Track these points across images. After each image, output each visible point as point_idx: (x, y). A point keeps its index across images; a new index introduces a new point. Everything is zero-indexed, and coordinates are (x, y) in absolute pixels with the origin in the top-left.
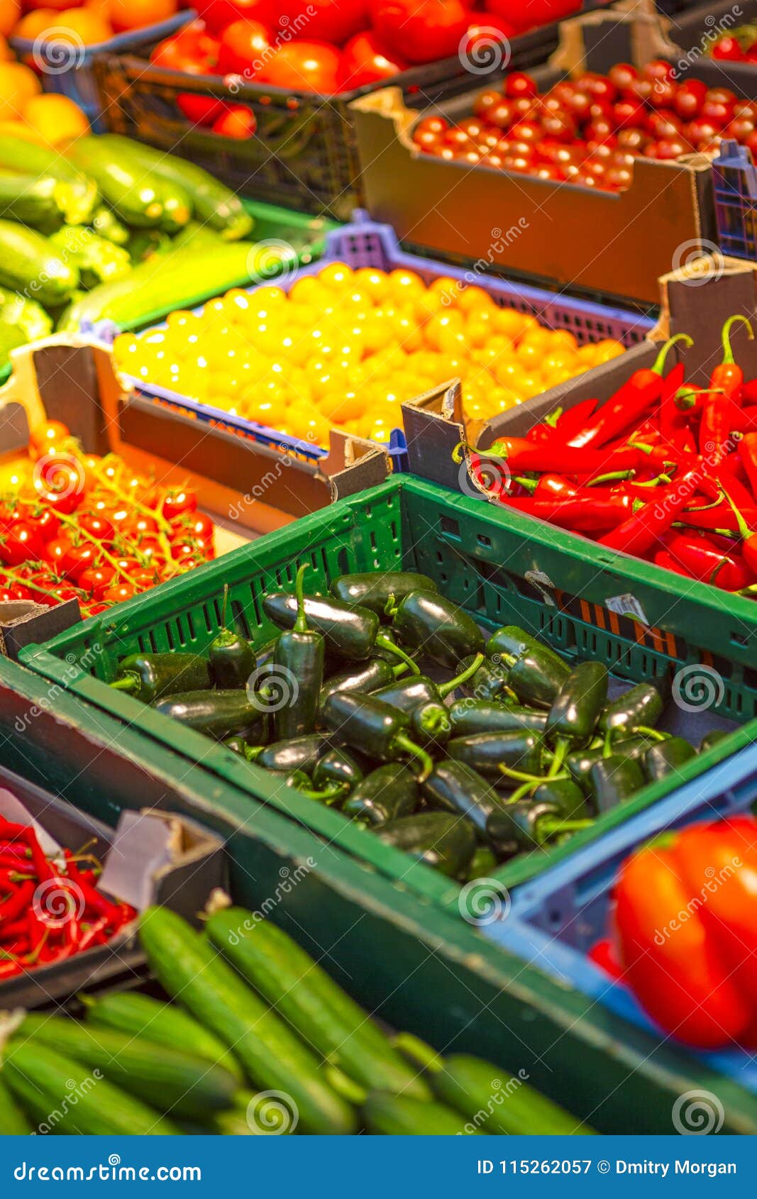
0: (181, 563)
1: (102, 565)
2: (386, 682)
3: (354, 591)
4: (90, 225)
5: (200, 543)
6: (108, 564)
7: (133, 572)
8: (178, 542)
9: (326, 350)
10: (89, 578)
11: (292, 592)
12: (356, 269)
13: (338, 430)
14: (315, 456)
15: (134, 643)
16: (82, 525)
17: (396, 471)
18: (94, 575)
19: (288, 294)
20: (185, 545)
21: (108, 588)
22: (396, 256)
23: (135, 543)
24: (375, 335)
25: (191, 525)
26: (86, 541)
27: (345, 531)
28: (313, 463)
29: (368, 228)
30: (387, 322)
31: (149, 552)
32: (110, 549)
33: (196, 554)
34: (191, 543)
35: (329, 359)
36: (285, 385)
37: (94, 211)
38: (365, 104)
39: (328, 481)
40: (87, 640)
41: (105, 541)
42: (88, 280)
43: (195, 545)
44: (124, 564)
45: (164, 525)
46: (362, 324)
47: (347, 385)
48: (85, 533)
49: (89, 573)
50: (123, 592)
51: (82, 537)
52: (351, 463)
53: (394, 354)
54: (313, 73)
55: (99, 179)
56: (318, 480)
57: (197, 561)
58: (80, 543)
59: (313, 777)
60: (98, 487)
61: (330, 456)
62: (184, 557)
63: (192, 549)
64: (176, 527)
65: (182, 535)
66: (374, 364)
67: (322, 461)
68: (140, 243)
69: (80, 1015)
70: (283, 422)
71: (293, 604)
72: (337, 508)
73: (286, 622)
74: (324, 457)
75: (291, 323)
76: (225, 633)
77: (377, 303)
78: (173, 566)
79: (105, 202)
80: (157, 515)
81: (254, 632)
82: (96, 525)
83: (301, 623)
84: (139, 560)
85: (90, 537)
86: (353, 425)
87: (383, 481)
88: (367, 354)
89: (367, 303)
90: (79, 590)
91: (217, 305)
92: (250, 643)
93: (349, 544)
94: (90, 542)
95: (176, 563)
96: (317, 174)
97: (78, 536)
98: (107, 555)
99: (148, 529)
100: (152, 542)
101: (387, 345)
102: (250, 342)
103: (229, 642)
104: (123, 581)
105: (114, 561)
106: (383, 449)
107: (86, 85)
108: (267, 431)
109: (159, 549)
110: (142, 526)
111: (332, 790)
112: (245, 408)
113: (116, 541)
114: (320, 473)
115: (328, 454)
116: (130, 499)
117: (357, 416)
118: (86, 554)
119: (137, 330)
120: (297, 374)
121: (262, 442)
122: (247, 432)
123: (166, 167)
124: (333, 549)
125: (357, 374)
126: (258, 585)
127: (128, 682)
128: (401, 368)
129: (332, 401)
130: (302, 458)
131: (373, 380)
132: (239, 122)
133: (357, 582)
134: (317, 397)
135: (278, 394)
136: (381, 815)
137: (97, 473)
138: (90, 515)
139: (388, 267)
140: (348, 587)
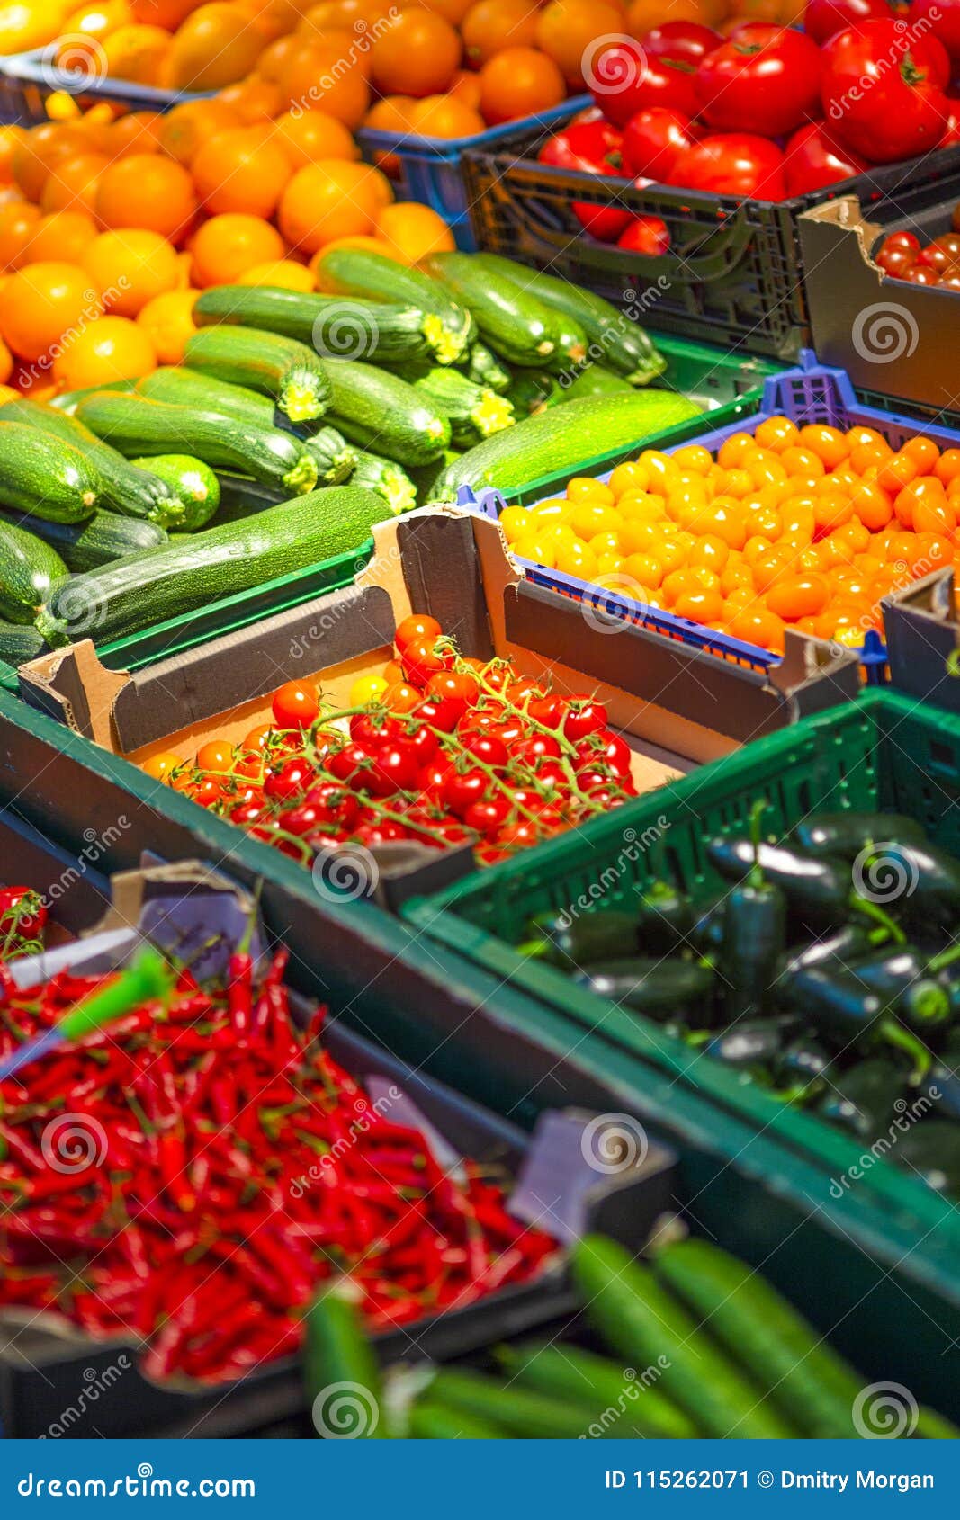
0: (592, 796)
1: (495, 797)
2: (863, 953)
3: (819, 837)
4: (464, 368)
5: (614, 771)
6: (502, 796)
7: (534, 807)
8: (587, 768)
9: (770, 526)
10: (479, 814)
11: (744, 835)
12: (801, 425)
13: (791, 629)
14: (763, 663)
15: (542, 898)
16: (467, 745)
17: (870, 683)
18: (484, 810)
19: (715, 456)
20: (596, 773)
21: (503, 827)
22: (854, 407)
23: (532, 769)
24: (831, 508)
25: (603, 748)
26: (473, 767)
27: (807, 759)
28: (759, 671)
29: (817, 371)
30: (846, 492)
31: (549, 781)
32: (503, 776)
33: (612, 785)
34: (603, 771)
35: (773, 538)
36: (718, 573)
37: (470, 348)
38: (816, 214)
39: (782, 695)
40: (486, 894)
41: (497, 767)
42: (465, 436)
43: (608, 773)
44: (521, 796)
45: (567, 747)
46: (814, 493)
47: (799, 571)
48: (472, 756)
49: (479, 807)
50: (523, 832)
51: (469, 761)
52: (814, 673)
53: (857, 533)
54: (745, 174)
55: (473, 308)
56: (767, 693)
57: (613, 795)
58: (467, 769)
59: (776, 1074)
60: (483, 696)
61: (783, 664)
62: (596, 788)
63: (604, 777)
64: (582, 749)
65: (590, 760)
66: (833, 546)
67: (774, 669)
68: (526, 389)
69: (494, 1371)
70: (719, 618)
71: (745, 852)
72: (797, 729)
73: (736, 873)
74: (775, 665)
75: (720, 492)
76: (660, 887)
77: (829, 470)
78: (579, 799)
79: (484, 337)
80: (558, 734)
81: (691, 886)
82: (486, 746)
83: (756, 877)
84: (539, 791)
85: (478, 762)
86: (810, 623)
87: (855, 696)
88: (821, 532)
89: (820, 468)
90: (466, 829)
91: (628, 468)
92: (689, 900)
93: (812, 775)
94: (478, 768)
95: (585, 796)
96: (751, 303)
97: (463, 760)
98: (501, 785)
99: (547, 752)
100: (552, 770)
101: (847, 520)
102: (672, 516)
103: (664, 900)
104: (522, 819)
105: (509, 792)
106: (855, 655)
107: (451, 188)
108: (700, 630)
109: (562, 778)
110: (539, 747)
111: (798, 1091)
112: (670, 601)
113: (510, 767)
114: (771, 684)
115: (780, 660)
116: (523, 713)
117: (814, 612)
118: (474, 783)
119: (528, 499)
120: (735, 556)
121: (690, 643)
122: (674, 630)
123: (554, 292)
124: (792, 782)
125: (810, 558)
126: (698, 828)
127: (538, 947)
128: (863, 550)
129: (781, 591)
130: (745, 664)
131: (831, 565)
132: (651, 236)
133: (822, 825)
134: (761, 587)
135: (711, 581)
136: (864, 1124)
137: (479, 678)
138: (476, 734)
139: (844, 423)
140: (811, 831)
